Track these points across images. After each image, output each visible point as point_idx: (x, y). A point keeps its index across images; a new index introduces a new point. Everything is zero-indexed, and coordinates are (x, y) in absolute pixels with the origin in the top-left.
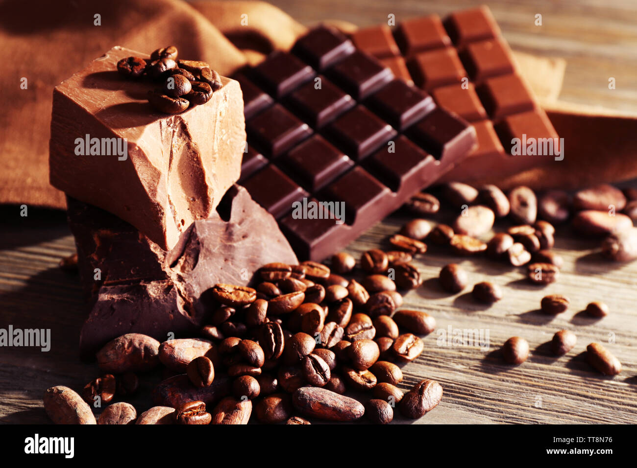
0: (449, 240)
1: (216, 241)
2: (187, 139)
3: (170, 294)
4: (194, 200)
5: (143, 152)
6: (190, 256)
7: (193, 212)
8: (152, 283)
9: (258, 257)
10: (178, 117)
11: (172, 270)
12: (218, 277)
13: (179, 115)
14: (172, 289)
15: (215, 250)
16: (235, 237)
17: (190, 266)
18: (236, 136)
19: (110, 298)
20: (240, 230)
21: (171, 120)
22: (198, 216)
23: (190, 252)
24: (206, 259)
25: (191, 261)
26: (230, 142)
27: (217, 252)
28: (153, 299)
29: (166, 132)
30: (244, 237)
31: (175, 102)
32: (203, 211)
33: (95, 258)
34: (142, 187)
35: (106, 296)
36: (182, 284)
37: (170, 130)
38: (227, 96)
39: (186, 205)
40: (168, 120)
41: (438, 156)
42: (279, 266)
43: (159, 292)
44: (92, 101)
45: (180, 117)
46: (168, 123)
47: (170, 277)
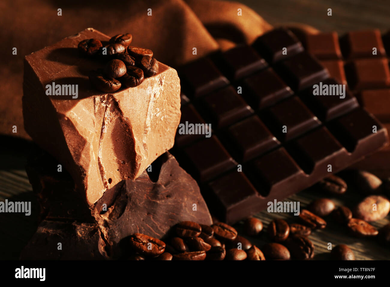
0: (348, 221)
1: (142, 197)
2: (119, 114)
3: (94, 237)
4: (124, 163)
5: (71, 122)
6: (118, 207)
7: (122, 173)
8: (83, 225)
9: (177, 214)
10: (111, 95)
11: (101, 216)
12: (139, 227)
13: (112, 94)
14: (96, 233)
15: (141, 204)
16: (159, 196)
17: (117, 214)
18: (171, 114)
19: (46, 231)
20: (165, 190)
21: (104, 97)
22: (126, 176)
23: (119, 203)
24: (132, 211)
25: (118, 211)
26: (164, 118)
27: (142, 206)
28: (79, 238)
29: (99, 106)
30: (168, 196)
31: (107, 83)
32: (130, 173)
33: (41, 197)
34: (68, 151)
35: (44, 229)
36: (106, 229)
37: (103, 105)
38: (163, 81)
39: (116, 166)
40: (101, 97)
41: (350, 149)
42: (192, 225)
43: (85, 233)
44: (47, 72)
45: (113, 96)
46: (101, 99)
47: (98, 222)
